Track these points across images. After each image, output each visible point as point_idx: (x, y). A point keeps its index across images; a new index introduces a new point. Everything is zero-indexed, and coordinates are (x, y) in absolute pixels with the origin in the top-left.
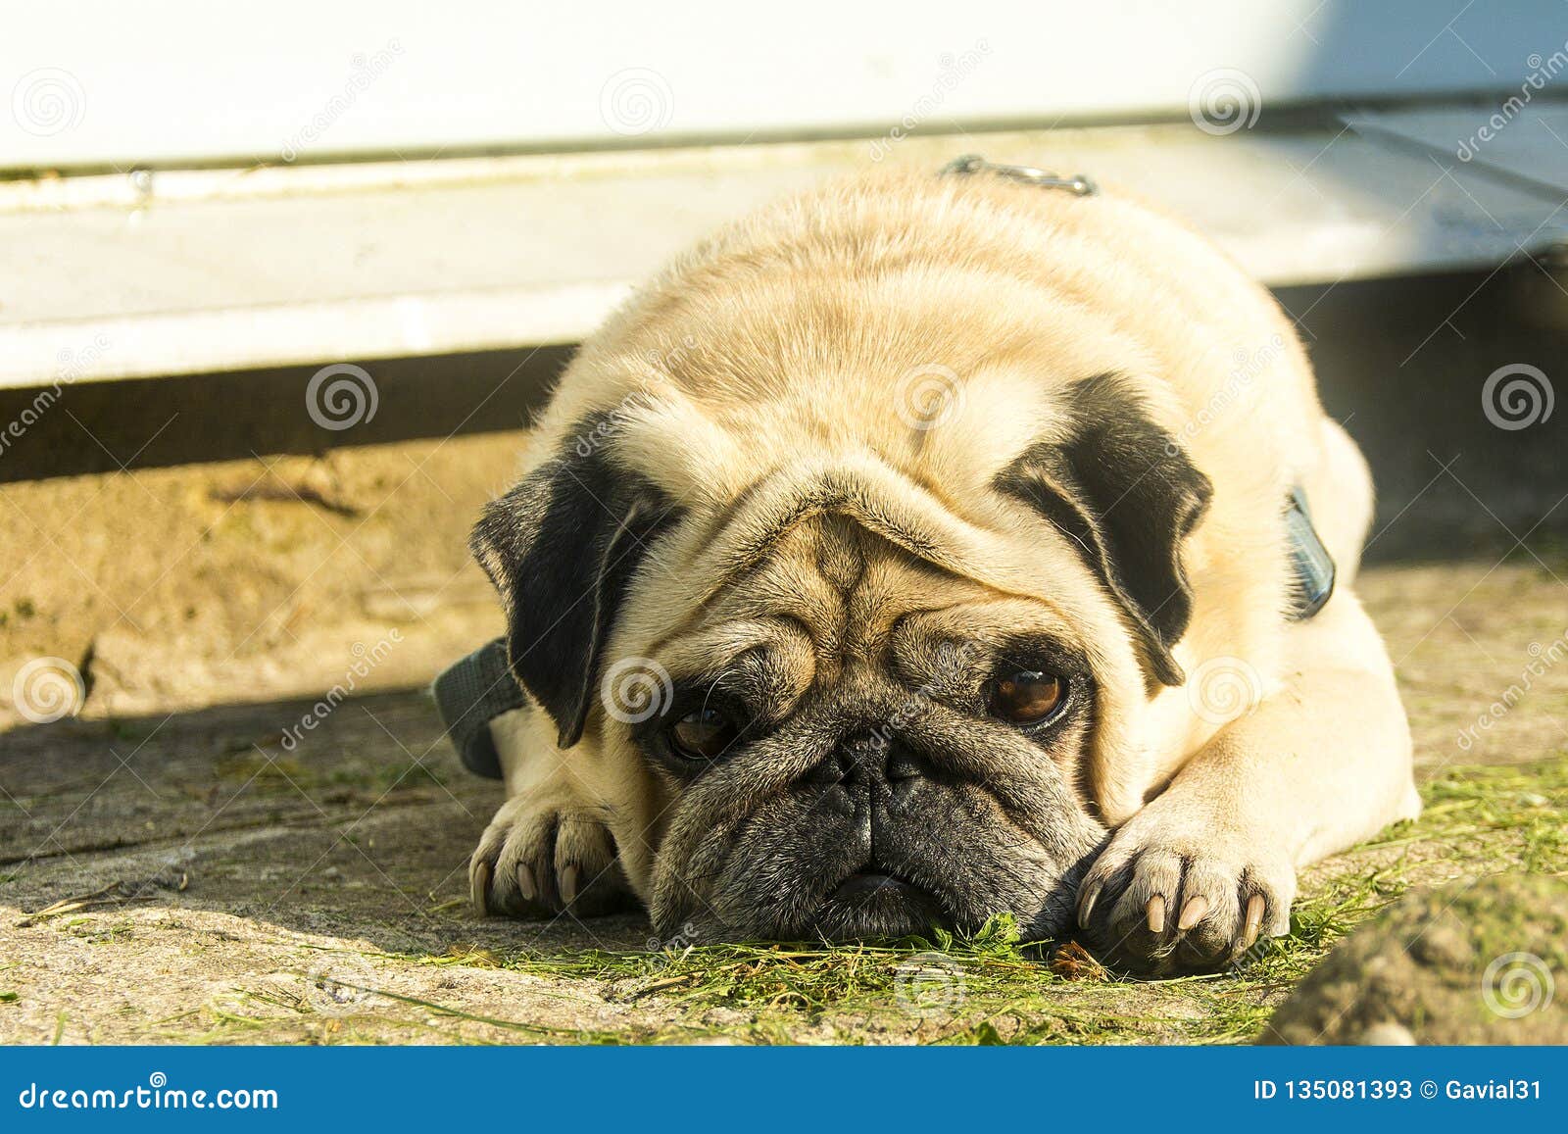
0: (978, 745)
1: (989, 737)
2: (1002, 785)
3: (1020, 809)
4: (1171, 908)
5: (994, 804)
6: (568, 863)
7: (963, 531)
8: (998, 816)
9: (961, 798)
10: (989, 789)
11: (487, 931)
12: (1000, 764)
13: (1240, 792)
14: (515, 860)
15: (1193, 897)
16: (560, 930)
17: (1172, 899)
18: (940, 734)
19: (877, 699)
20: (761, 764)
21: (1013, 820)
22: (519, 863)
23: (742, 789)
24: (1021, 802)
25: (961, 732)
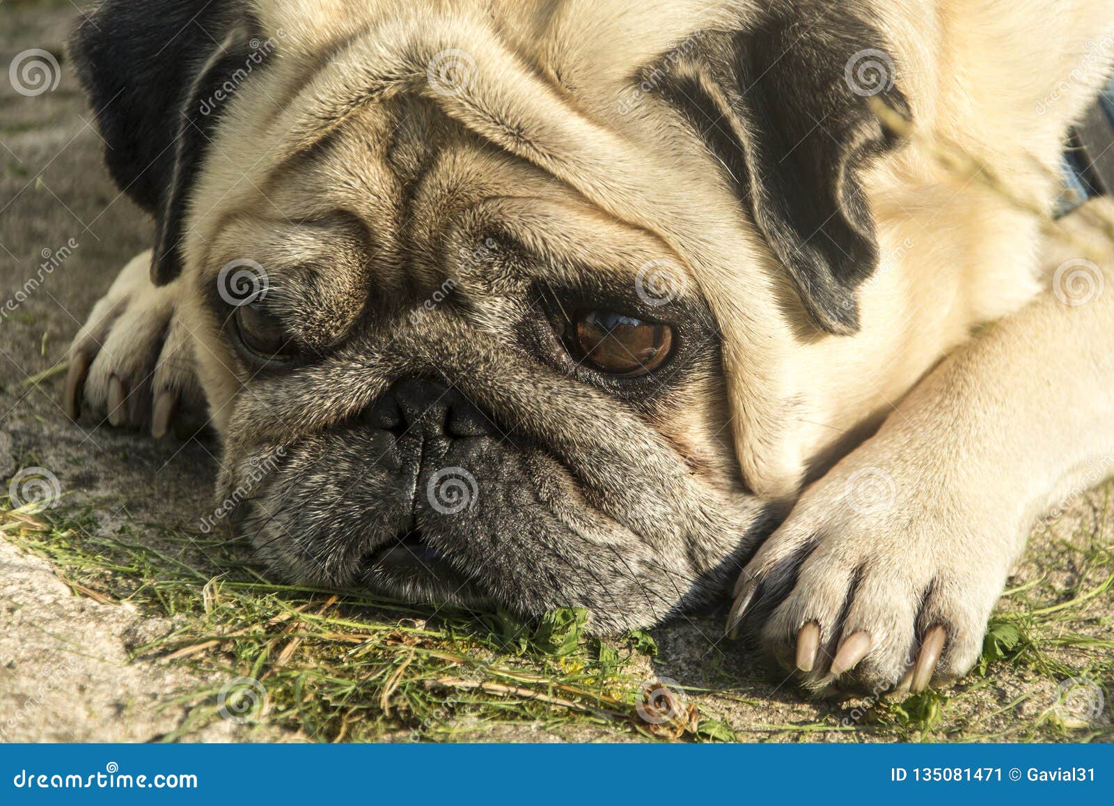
0: (545, 407)
1: (560, 399)
2: (577, 459)
3: (596, 488)
4: (827, 639)
5: (566, 482)
6: (167, 388)
7: (574, 126)
8: (570, 498)
9: (527, 471)
10: (561, 460)
11: (69, 442)
12: (570, 431)
13: (954, 455)
14: (109, 370)
15: (854, 632)
16: (153, 453)
17: (829, 628)
18: (501, 387)
19: (434, 337)
20: (307, 397)
21: (589, 503)
22: (112, 375)
23: (286, 420)
24: (598, 480)
25: (526, 387)
